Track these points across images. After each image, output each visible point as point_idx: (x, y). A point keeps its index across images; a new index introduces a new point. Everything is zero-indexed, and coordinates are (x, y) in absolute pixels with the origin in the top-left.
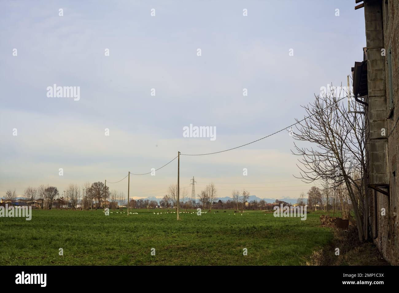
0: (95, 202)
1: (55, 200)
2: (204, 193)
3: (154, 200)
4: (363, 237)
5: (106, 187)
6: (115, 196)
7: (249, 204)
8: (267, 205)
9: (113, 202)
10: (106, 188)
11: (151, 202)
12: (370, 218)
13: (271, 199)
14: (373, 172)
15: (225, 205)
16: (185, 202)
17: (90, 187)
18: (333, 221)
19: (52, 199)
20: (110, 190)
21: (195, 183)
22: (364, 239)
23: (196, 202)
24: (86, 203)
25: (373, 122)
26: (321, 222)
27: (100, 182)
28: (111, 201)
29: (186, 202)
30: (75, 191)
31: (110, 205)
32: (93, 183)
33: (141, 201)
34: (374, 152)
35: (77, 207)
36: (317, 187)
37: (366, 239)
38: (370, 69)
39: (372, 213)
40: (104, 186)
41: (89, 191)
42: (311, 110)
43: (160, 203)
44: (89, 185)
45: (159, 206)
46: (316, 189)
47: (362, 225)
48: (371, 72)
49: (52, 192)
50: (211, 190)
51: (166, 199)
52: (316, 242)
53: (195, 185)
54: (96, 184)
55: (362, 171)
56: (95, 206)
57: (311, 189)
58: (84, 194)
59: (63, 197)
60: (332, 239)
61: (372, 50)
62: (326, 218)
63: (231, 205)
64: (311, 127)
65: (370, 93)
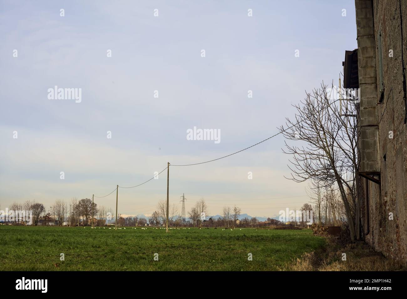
0: (82, 220)
1: (41, 217)
2: (194, 211)
3: (143, 217)
4: (355, 237)
5: (93, 203)
6: (103, 212)
7: (241, 222)
8: (259, 223)
9: (101, 219)
10: (94, 205)
11: (140, 219)
12: (362, 219)
13: (263, 217)
14: (363, 160)
15: (216, 223)
16: (174, 220)
17: (78, 203)
18: (325, 230)
19: (38, 216)
20: (98, 207)
21: (185, 200)
22: (355, 239)
23: (187, 220)
24: (73, 220)
25: (364, 110)
26: (313, 231)
27: (88, 199)
28: (99, 219)
29: (176, 220)
30: (62, 207)
31: (98, 223)
32: (81, 199)
33: (130, 219)
34: (365, 140)
35: (64, 225)
36: (309, 204)
37: (358, 238)
38: (360, 57)
39: (364, 214)
40: (92, 202)
41: (77, 208)
42: (302, 109)
43: (149, 221)
44: (76, 200)
45: (148, 225)
46: (308, 206)
47: (354, 226)
48: (362, 60)
49: (38, 209)
50: (201, 206)
51: (155, 214)
52: (307, 245)
53: (185, 202)
54: (83, 201)
55: (353, 170)
56: (82, 224)
57: (303, 206)
58: (71, 210)
59: (49, 213)
60: (323, 244)
61: (362, 37)
62: (318, 227)
63: (222, 223)
64: (302, 126)
65: (361, 80)
